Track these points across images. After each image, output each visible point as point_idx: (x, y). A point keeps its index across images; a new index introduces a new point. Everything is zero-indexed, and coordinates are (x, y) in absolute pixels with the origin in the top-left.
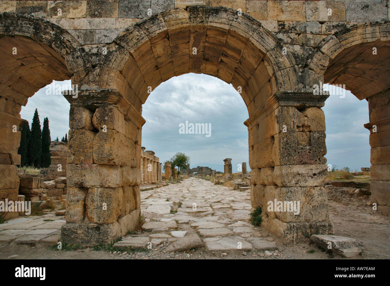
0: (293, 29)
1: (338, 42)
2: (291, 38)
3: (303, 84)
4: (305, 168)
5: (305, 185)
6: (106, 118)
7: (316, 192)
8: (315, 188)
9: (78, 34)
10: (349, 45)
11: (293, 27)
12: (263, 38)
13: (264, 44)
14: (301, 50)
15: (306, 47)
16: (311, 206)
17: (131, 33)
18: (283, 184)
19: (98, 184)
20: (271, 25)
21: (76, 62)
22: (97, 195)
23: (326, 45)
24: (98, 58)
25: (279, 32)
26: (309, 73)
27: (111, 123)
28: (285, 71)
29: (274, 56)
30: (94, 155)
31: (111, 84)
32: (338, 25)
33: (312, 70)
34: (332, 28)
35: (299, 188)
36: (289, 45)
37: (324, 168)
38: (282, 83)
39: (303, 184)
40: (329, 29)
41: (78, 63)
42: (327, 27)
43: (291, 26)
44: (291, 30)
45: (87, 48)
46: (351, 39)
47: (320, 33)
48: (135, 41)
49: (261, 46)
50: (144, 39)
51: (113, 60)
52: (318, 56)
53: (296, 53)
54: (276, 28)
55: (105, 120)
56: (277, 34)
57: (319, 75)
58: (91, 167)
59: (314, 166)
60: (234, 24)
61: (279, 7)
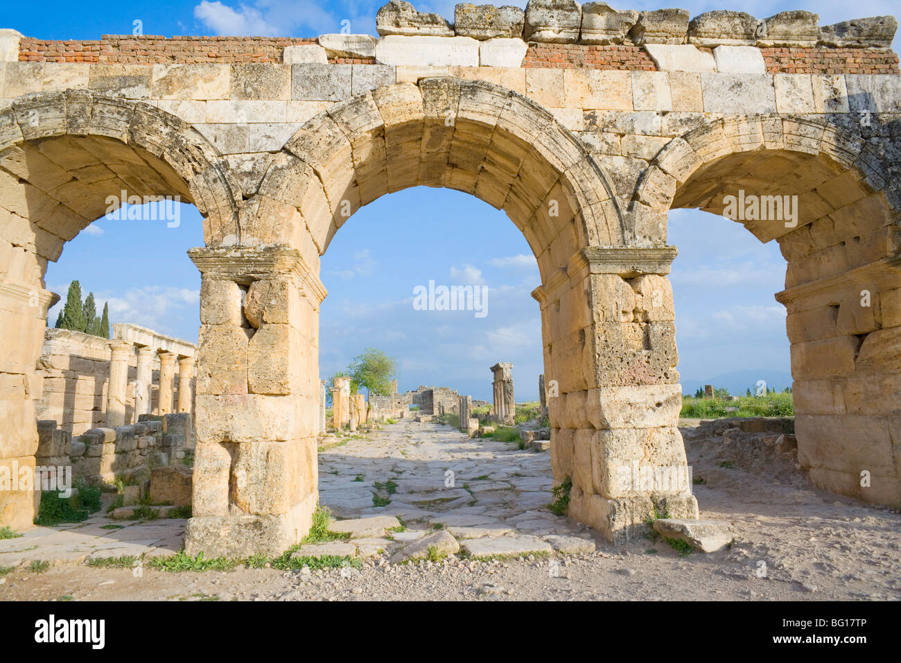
0: (610, 126)
1: (692, 150)
2: (607, 143)
3: (630, 232)
4: (639, 392)
5: (642, 426)
6: (273, 302)
7: (662, 438)
8: (662, 430)
9: (213, 131)
10: (709, 158)
11: (610, 122)
12: (557, 143)
13: (560, 155)
14: (626, 166)
15: (635, 160)
17: (317, 131)
18: (602, 425)
19: (257, 433)
20: (571, 119)
21: (212, 191)
22: (256, 456)
23: (670, 157)
24: (254, 182)
25: (587, 131)
26: (642, 210)
27: (282, 311)
28: (599, 206)
29: (577, 179)
30: (250, 375)
31: (282, 233)
32: (689, 120)
33: (647, 204)
34: (679, 124)
35: (633, 431)
36: (604, 156)
37: (676, 392)
38: (595, 229)
39: (638, 422)
40: (674, 126)
41: (217, 191)
42: (670, 123)
43: (608, 120)
44: (607, 126)
45: (232, 162)
46: (714, 146)
47: (660, 134)
48: (324, 147)
49: (554, 157)
50: (341, 143)
51: (284, 186)
52: (656, 177)
53: (617, 172)
54: (581, 122)
55: (270, 306)
56: (582, 135)
58: (244, 399)
59: (656, 387)
60: (505, 114)
61: (586, 83)
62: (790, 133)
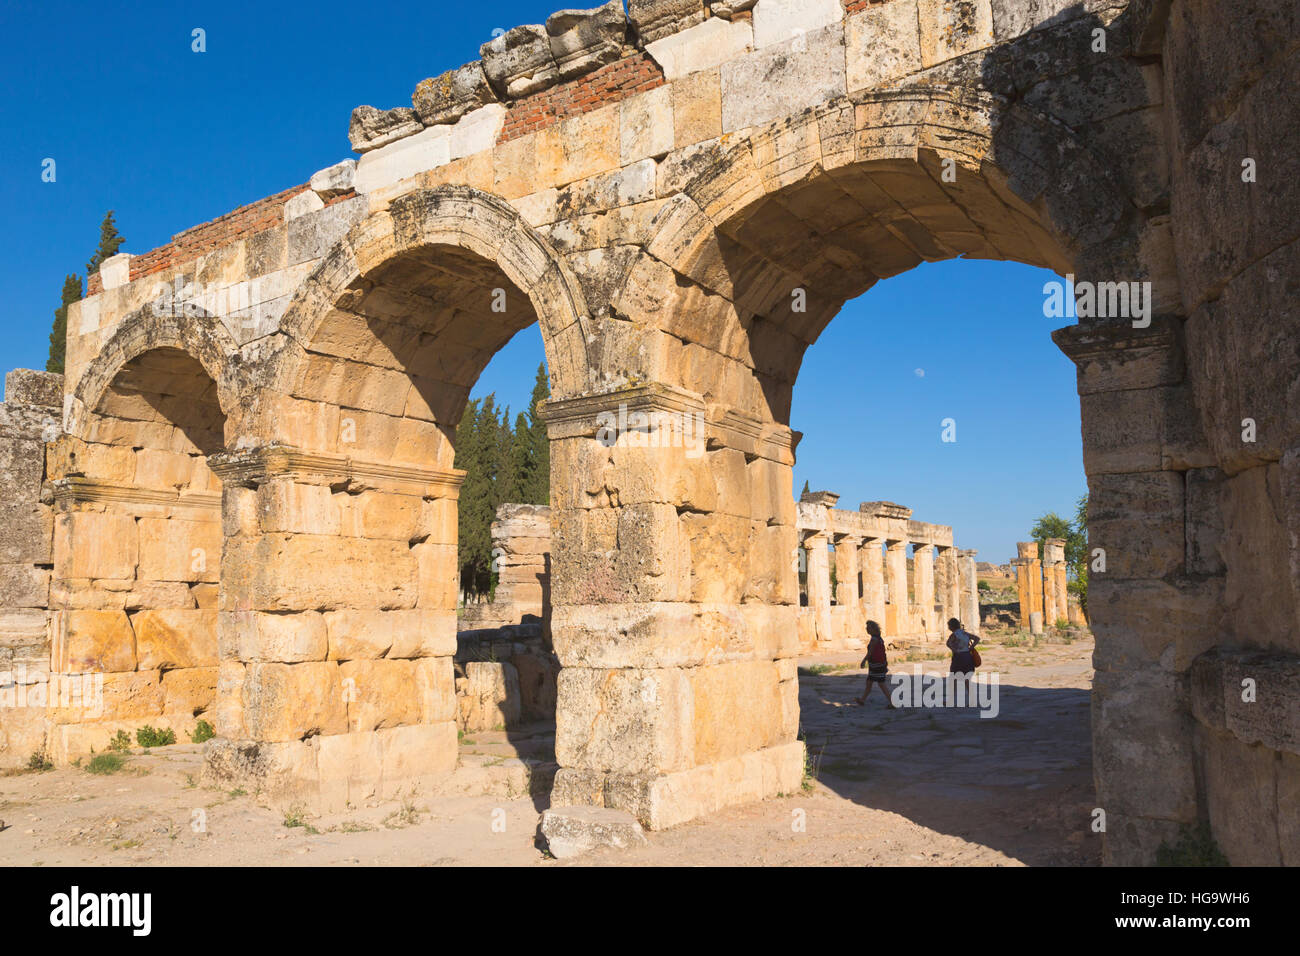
0: (588, 204)
1: (696, 211)
2: (582, 232)
3: (597, 369)
4: (599, 614)
5: (600, 665)
6: (267, 509)
7: (623, 685)
8: (627, 672)
10: (726, 215)
11: (588, 197)
12: (521, 251)
13: (524, 268)
14: (605, 263)
15: (618, 250)
16: (614, 727)
17: (304, 300)
18: (552, 664)
19: (256, 654)
20: (537, 210)
23: (664, 230)
25: (559, 220)
26: (617, 330)
28: (564, 335)
29: (542, 299)
31: (277, 428)
32: (697, 157)
33: (625, 318)
34: (681, 169)
36: (576, 254)
37: (647, 615)
38: (557, 372)
39: (593, 659)
40: (673, 175)
42: (668, 172)
43: (585, 196)
44: (584, 206)
45: (245, 353)
46: (733, 191)
47: (653, 196)
48: (310, 317)
49: (518, 274)
50: (324, 309)
51: (278, 373)
52: (641, 271)
53: (592, 275)
54: (553, 210)
55: (265, 513)
56: (553, 228)
57: (641, 333)
58: (247, 617)
59: (621, 607)
60: (468, 226)
61: (560, 143)
62: (866, 128)
